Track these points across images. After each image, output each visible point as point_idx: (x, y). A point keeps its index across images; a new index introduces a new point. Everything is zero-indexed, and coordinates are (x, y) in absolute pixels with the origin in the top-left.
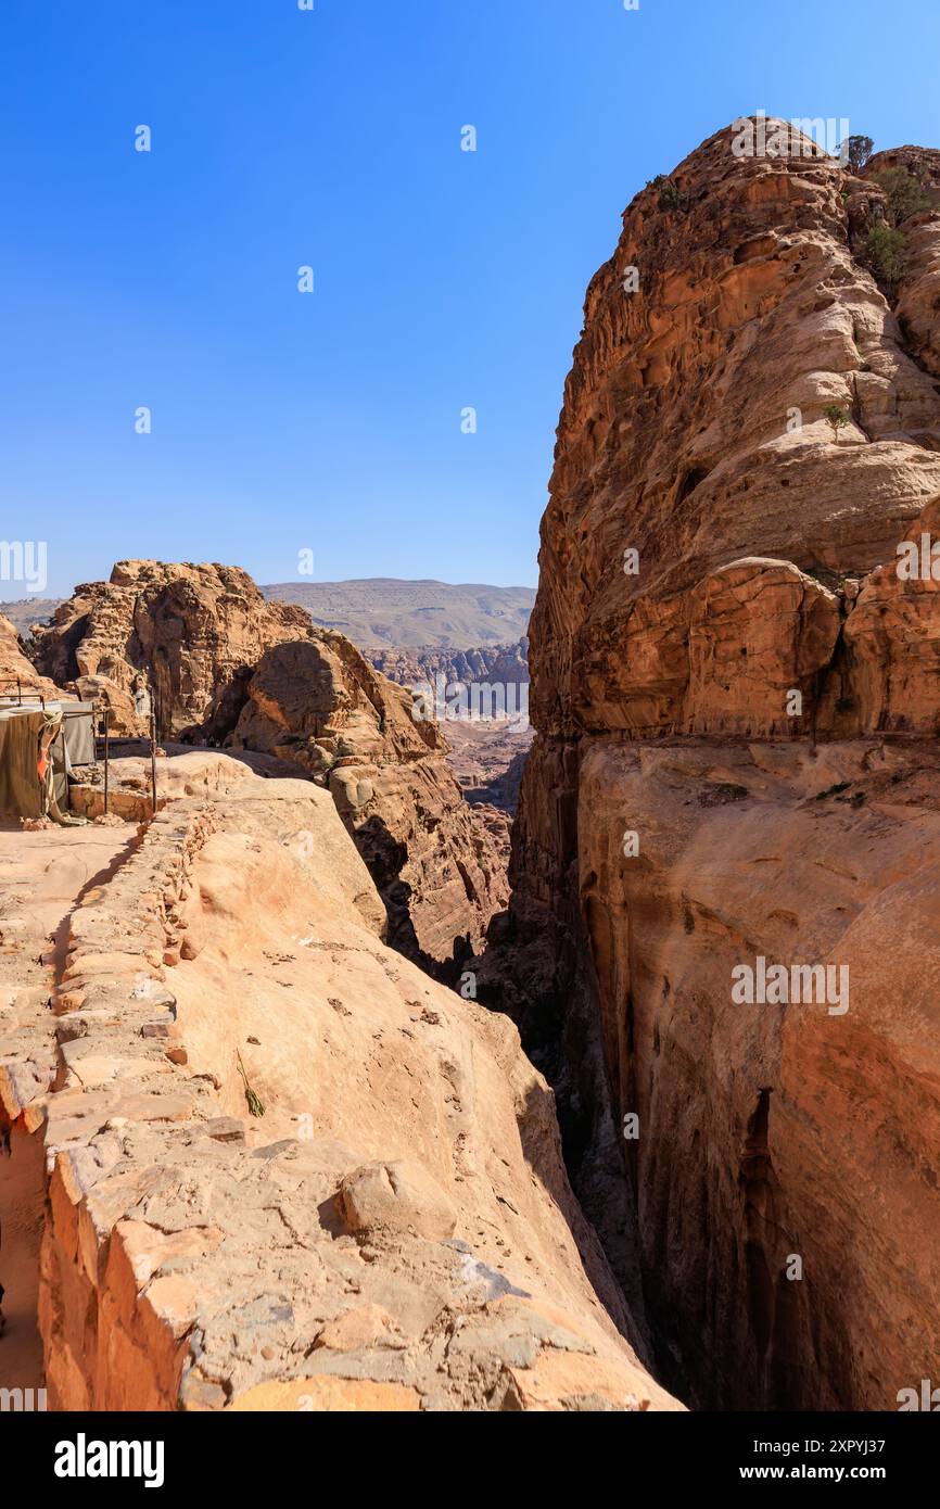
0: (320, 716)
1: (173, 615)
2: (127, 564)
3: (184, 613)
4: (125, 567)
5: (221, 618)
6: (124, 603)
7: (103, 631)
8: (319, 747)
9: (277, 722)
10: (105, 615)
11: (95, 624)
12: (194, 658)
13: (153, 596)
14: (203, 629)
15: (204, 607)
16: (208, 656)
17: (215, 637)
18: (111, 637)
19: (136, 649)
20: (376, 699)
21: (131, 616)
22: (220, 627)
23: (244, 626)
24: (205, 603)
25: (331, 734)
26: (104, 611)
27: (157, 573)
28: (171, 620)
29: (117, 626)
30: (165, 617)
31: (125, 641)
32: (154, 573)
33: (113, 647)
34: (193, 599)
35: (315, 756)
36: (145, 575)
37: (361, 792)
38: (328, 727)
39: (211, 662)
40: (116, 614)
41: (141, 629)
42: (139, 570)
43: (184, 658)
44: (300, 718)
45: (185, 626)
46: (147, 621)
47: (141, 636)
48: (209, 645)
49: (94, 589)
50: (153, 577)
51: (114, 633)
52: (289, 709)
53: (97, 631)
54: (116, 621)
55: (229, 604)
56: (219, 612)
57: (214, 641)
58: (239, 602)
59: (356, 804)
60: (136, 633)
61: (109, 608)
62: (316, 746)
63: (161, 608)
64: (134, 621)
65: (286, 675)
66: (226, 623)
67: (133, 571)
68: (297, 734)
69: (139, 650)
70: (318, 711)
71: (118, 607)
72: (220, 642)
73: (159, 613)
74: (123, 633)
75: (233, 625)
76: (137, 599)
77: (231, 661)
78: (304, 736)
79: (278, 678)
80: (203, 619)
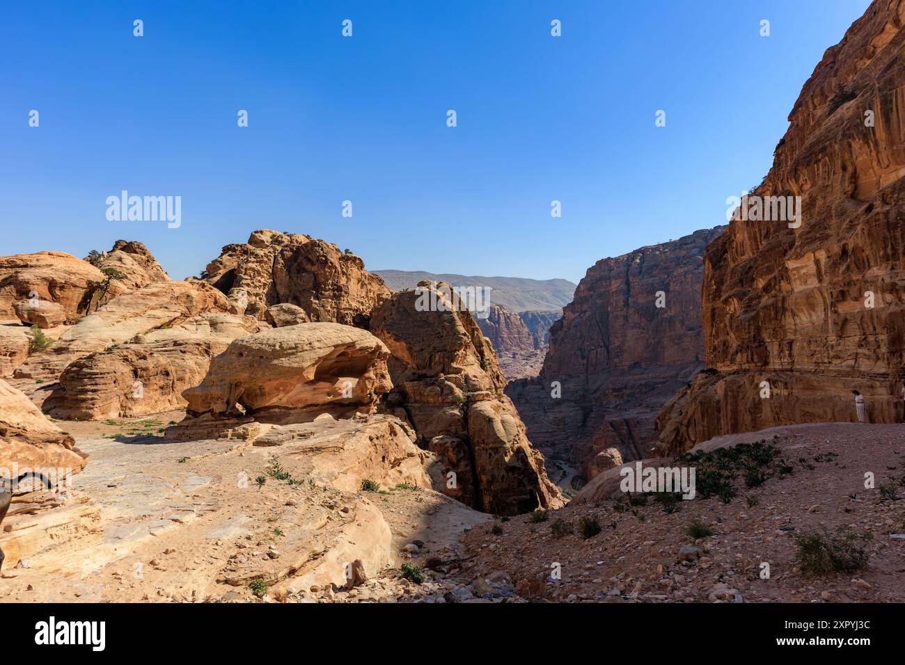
0: (447, 355)
1: (305, 271)
2: (262, 232)
3: (314, 268)
4: (260, 234)
5: (343, 273)
6: (266, 259)
7: (249, 282)
8: (449, 383)
9: (402, 360)
10: (251, 268)
11: (242, 275)
12: (323, 306)
13: (288, 254)
14: (330, 281)
15: (331, 263)
16: (333, 305)
17: (339, 289)
18: (255, 287)
19: (273, 297)
20: (476, 340)
21: (270, 270)
22: (343, 281)
23: (359, 281)
24: (332, 260)
25: (458, 371)
26: (250, 265)
27: (286, 240)
28: (304, 274)
29: (259, 278)
30: (298, 272)
31: (265, 291)
32: (283, 240)
33: (257, 295)
34: (323, 256)
35: (446, 391)
36: (276, 241)
37: (507, 427)
38: (454, 365)
39: (335, 310)
40: (259, 268)
41: (278, 282)
42: (271, 238)
43: (314, 306)
44: (427, 356)
45: (315, 279)
46: (283, 276)
47: (278, 287)
48: (334, 295)
49: (239, 249)
50: (283, 242)
51: (258, 284)
52: (417, 348)
53: (244, 282)
54: (259, 273)
55: (349, 262)
56: (342, 268)
57: (339, 292)
58: (357, 261)
59: (505, 440)
60: (274, 284)
61: (253, 262)
62: (446, 382)
63: (295, 264)
64: (273, 275)
65: (410, 319)
66: (347, 278)
67: (266, 238)
68: (424, 371)
69: (276, 299)
70: (445, 350)
71: (260, 262)
72: (343, 293)
73: (294, 270)
74: (265, 284)
75: (352, 280)
76: (275, 257)
77: (351, 309)
78: (432, 373)
79: (404, 322)
80: (331, 273)
